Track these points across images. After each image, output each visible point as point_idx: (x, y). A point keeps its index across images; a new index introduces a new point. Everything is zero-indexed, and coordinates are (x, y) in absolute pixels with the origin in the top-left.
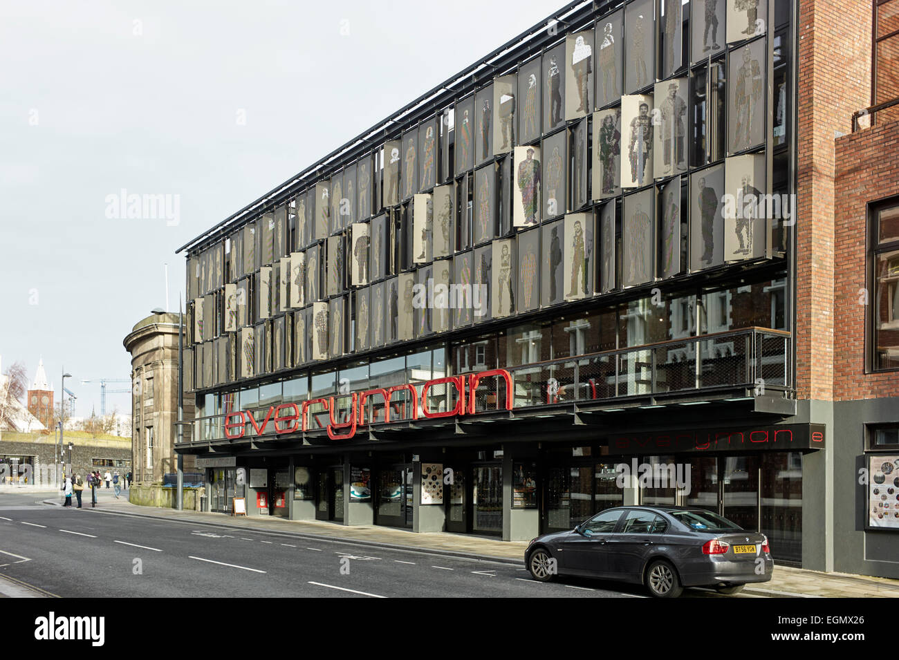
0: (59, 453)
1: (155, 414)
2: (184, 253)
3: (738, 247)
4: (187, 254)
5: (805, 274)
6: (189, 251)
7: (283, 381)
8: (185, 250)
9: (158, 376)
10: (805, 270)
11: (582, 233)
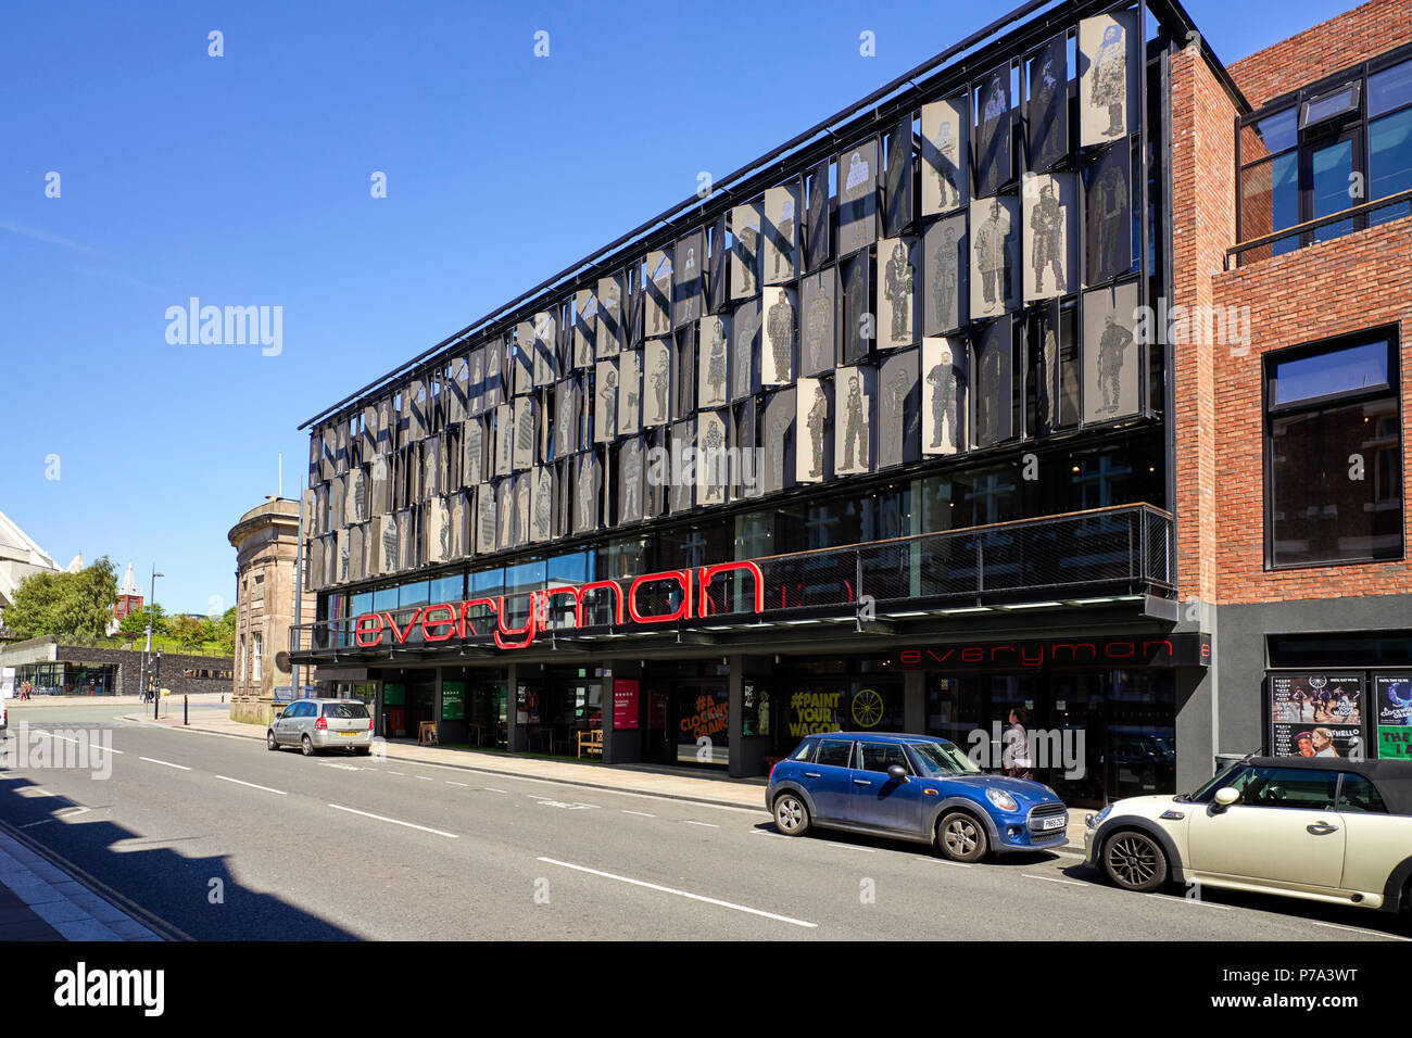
0: (146, 661)
1: (266, 617)
2: (308, 430)
3: (1101, 404)
4: (311, 431)
5: (1187, 440)
6: (314, 428)
7: (430, 579)
8: (309, 426)
9: (270, 574)
10: (1187, 435)
11: (859, 391)
